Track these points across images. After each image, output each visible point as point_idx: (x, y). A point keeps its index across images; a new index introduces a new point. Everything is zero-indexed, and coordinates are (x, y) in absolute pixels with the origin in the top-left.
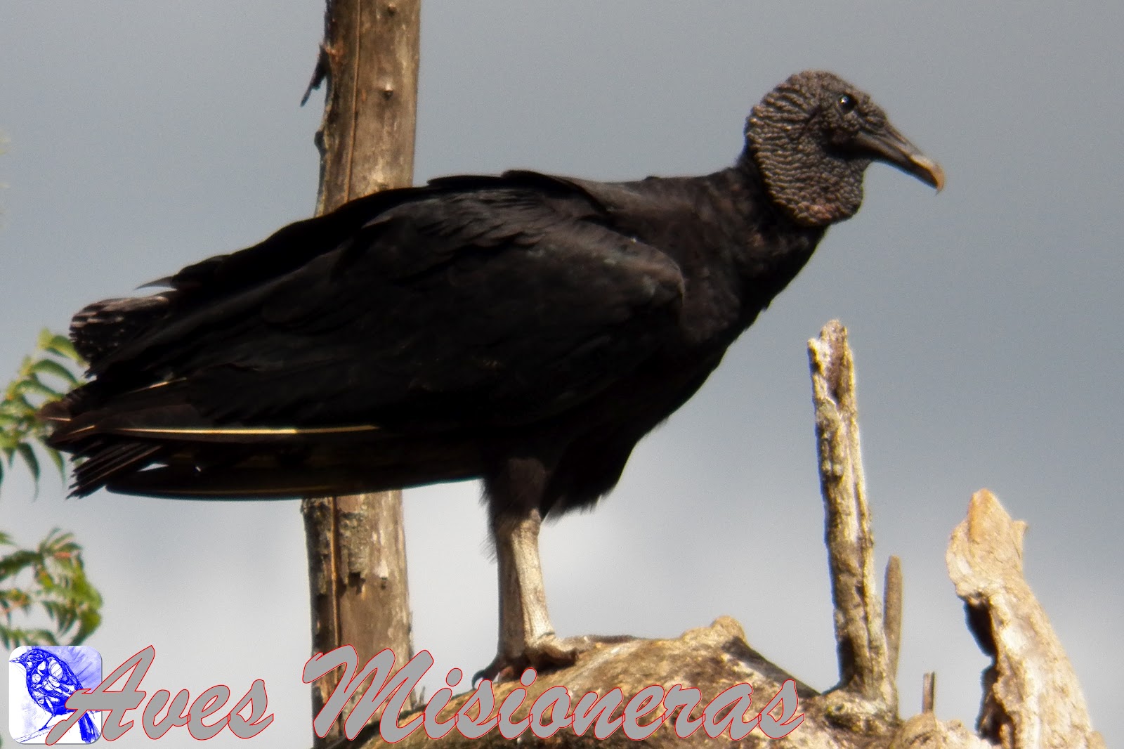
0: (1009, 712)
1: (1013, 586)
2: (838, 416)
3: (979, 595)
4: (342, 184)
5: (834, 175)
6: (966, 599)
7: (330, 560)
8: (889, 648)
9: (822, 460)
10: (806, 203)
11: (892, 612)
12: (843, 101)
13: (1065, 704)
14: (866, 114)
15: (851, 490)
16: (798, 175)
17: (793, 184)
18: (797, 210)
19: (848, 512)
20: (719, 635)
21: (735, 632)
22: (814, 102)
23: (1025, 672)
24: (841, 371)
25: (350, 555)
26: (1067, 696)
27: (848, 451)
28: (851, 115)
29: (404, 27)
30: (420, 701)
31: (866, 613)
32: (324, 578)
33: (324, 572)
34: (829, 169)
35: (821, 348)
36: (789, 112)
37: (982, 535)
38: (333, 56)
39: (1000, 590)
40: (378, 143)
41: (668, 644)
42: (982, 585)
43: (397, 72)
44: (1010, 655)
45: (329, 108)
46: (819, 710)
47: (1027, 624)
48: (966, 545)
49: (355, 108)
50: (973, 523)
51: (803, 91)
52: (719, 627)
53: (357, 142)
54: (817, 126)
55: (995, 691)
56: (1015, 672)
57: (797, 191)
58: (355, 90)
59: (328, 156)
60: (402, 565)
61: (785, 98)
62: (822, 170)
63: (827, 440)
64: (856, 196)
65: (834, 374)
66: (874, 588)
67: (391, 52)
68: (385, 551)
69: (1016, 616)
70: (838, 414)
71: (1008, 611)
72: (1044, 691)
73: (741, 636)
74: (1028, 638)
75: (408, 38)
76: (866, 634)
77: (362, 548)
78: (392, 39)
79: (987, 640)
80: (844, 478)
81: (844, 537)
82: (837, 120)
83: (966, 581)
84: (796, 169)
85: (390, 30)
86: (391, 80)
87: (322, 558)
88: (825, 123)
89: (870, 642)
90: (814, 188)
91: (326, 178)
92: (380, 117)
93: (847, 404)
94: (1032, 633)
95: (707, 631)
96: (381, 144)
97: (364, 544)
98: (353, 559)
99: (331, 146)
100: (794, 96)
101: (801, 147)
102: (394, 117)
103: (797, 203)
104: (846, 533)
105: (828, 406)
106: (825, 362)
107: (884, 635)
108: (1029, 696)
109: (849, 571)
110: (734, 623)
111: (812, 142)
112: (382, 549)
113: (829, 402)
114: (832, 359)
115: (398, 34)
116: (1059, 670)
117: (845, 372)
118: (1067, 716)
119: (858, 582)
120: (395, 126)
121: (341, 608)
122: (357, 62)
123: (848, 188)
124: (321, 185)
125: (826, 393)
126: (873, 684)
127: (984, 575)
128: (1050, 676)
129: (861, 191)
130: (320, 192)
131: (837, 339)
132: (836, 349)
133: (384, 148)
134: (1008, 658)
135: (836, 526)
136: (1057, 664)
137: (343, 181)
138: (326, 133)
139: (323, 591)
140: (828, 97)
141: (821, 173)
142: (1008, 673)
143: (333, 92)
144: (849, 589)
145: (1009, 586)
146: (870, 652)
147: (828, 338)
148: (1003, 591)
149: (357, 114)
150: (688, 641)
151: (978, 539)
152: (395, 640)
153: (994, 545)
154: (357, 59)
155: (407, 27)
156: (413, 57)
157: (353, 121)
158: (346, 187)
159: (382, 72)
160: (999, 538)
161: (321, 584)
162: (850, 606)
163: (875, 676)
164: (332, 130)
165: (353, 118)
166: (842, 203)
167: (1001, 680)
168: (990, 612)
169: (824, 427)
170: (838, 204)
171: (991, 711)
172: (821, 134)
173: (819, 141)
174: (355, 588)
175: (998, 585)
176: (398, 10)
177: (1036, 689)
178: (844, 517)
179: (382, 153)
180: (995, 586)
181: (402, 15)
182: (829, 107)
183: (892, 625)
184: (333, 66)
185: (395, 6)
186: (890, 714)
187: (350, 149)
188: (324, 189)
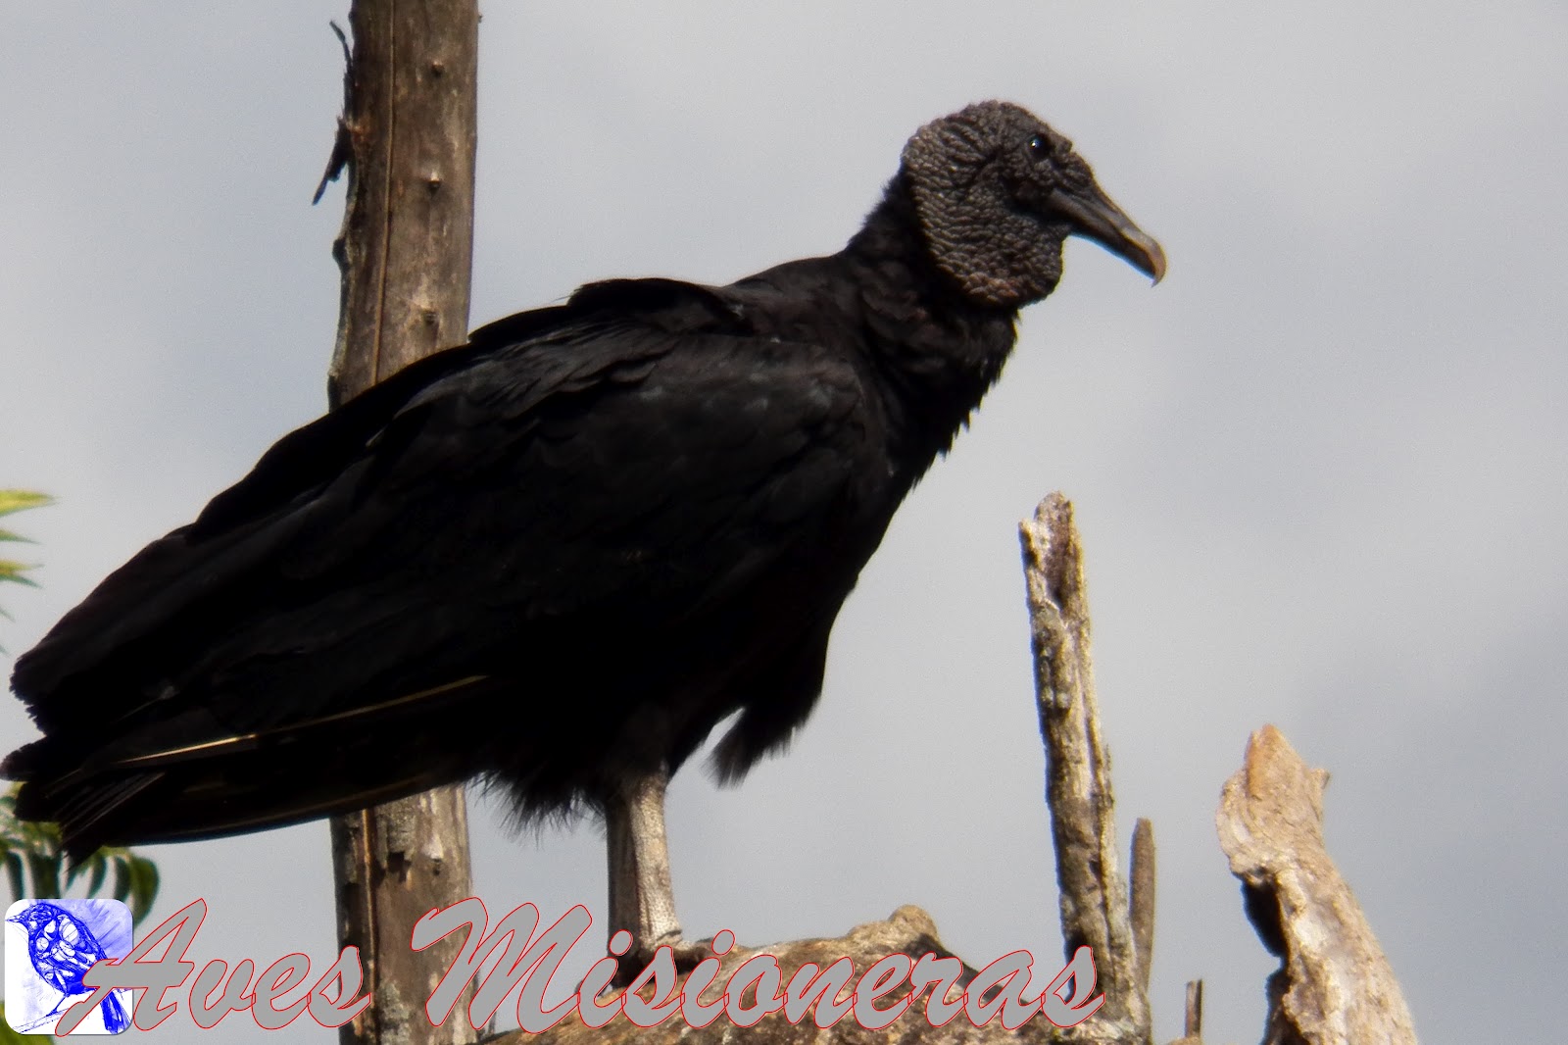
0: (1306, 1033)
1: (1309, 859)
2: (1063, 626)
3: (1262, 871)
4: (372, 312)
5: (1023, 238)
6: (1243, 876)
7: (362, 836)
8: (1138, 948)
9: (1041, 686)
10: (981, 274)
11: (1140, 897)
12: (1034, 144)
13: (1383, 1020)
14: (1065, 166)
15: (1082, 728)
16: (968, 233)
17: (961, 245)
18: (969, 283)
19: (1077, 758)
20: (902, 932)
21: (923, 928)
22: (994, 140)
23: (1327, 978)
24: (1065, 563)
25: (390, 828)
26: (1386, 1010)
27: (1077, 674)
28: (1044, 164)
29: (455, 92)
30: (490, 1031)
31: (1105, 898)
32: (354, 860)
33: (353, 852)
34: (1014, 230)
35: (1038, 532)
36: (958, 148)
37: (1265, 789)
38: (357, 135)
39: (1291, 865)
40: (420, 255)
41: (830, 946)
42: (1266, 858)
43: (445, 156)
44: (1306, 953)
45: (352, 206)
46: (1042, 1034)
47: (1328, 911)
48: (1244, 803)
49: (389, 208)
50: (1252, 772)
51: (981, 124)
52: (900, 921)
53: (391, 255)
54: (996, 174)
55: (1285, 1005)
56: (1313, 976)
57: (966, 256)
58: (388, 181)
59: (352, 273)
60: (462, 841)
61: (954, 130)
62: (1004, 231)
63: (1047, 658)
64: (1053, 268)
65: (1057, 567)
66: (1117, 864)
67: (437, 128)
68: (438, 822)
69: (1313, 899)
70: (1062, 622)
71: (1302, 893)
72: (1354, 1004)
73: (931, 934)
74: (1330, 931)
75: (460, 109)
76: (1106, 929)
77: (405, 818)
78: (439, 110)
79: (1274, 936)
80: (1072, 711)
81: (1072, 791)
82: (1025, 169)
83: (1244, 853)
84: (964, 223)
85: (436, 97)
86: (438, 167)
87: (351, 833)
88: (1008, 171)
89: (1111, 938)
90: (994, 253)
91: (348, 305)
92: (423, 218)
93: (1074, 608)
94: (1336, 924)
95: (885, 927)
96: (425, 256)
97: (409, 813)
98: (394, 834)
99: (355, 259)
100: (967, 129)
101: (971, 198)
102: (442, 219)
103: (968, 273)
104: (1076, 788)
105: (1049, 612)
106: (1043, 551)
107: (1130, 930)
108: (1332, 1011)
109: (1080, 841)
110: (922, 916)
111: (988, 192)
112: (433, 820)
113: (1049, 606)
114: (1053, 546)
115: (446, 101)
116: (1375, 975)
117: (1072, 565)
118: (1386, 1037)
119: (1094, 856)
120: (445, 230)
121: (378, 903)
122: (390, 143)
123: (1042, 257)
124: (342, 314)
125: (1045, 594)
126: (1116, 997)
127: (1269, 843)
128: (1362, 982)
129: (1060, 262)
130: (341, 325)
131: (1060, 518)
132: (1058, 532)
133: (429, 261)
134: (1302, 957)
135: (1062, 778)
136: (1371, 966)
137: (372, 308)
138: (348, 241)
139: (352, 879)
140: (1014, 136)
141: (1004, 234)
142: (1303, 979)
143: (357, 184)
144: (1081, 865)
145: (1302, 858)
146: (1111, 953)
147: (1047, 517)
148: (1294, 866)
149: (391, 215)
150: (859, 941)
151: (1260, 795)
152: (453, 947)
153: (1281, 801)
154: (391, 139)
155: (460, 91)
156: (468, 133)
157: (386, 224)
158: (377, 317)
159: (425, 156)
160: (1289, 791)
161: (349, 868)
162: (1083, 889)
163: (1119, 986)
164: (357, 237)
165: (386, 219)
166: (1033, 277)
167: (1293, 989)
168: (1278, 895)
169: (1043, 640)
170: (1027, 277)
171: (1279, 1032)
172: (1001, 185)
173: (999, 193)
174: (398, 874)
175: (1287, 857)
176: (446, 69)
177: (1342, 1002)
178: (1072, 765)
179: (427, 269)
180: (1284, 858)
181: (452, 77)
182: (1014, 150)
183: (1142, 915)
184: (356, 147)
185: (441, 64)
186: (1140, 1039)
187: (383, 263)
188: (346, 319)
